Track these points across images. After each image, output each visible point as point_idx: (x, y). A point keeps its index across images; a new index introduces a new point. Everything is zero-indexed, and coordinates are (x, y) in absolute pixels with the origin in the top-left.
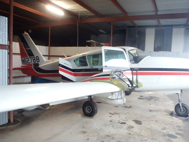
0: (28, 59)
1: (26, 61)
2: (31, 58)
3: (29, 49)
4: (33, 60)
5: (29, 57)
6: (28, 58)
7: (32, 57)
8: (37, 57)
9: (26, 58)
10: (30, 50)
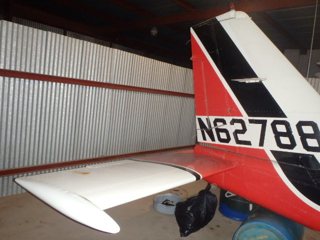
0: (239, 126)
1: (226, 131)
2: (264, 123)
3: (252, 81)
4: (278, 135)
5: (245, 117)
6: (242, 122)
7: (270, 120)
8: (300, 125)
9: (228, 119)
10: (260, 86)
